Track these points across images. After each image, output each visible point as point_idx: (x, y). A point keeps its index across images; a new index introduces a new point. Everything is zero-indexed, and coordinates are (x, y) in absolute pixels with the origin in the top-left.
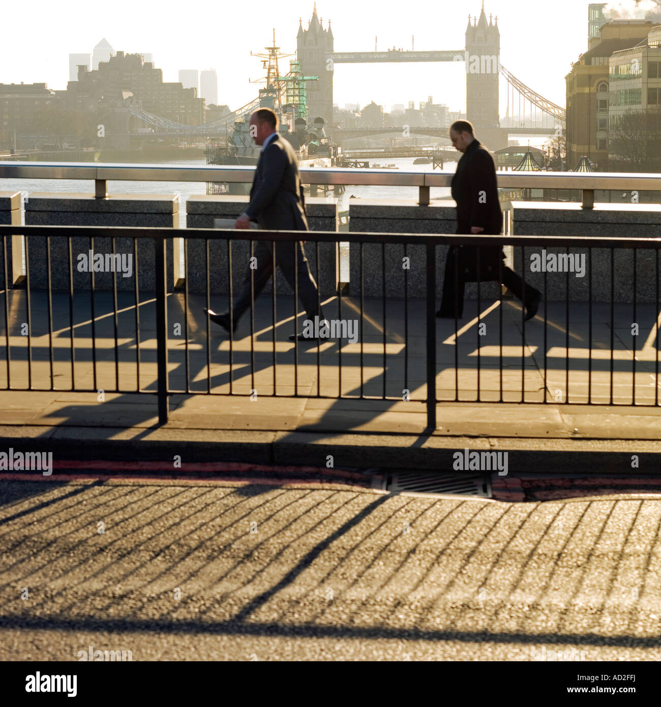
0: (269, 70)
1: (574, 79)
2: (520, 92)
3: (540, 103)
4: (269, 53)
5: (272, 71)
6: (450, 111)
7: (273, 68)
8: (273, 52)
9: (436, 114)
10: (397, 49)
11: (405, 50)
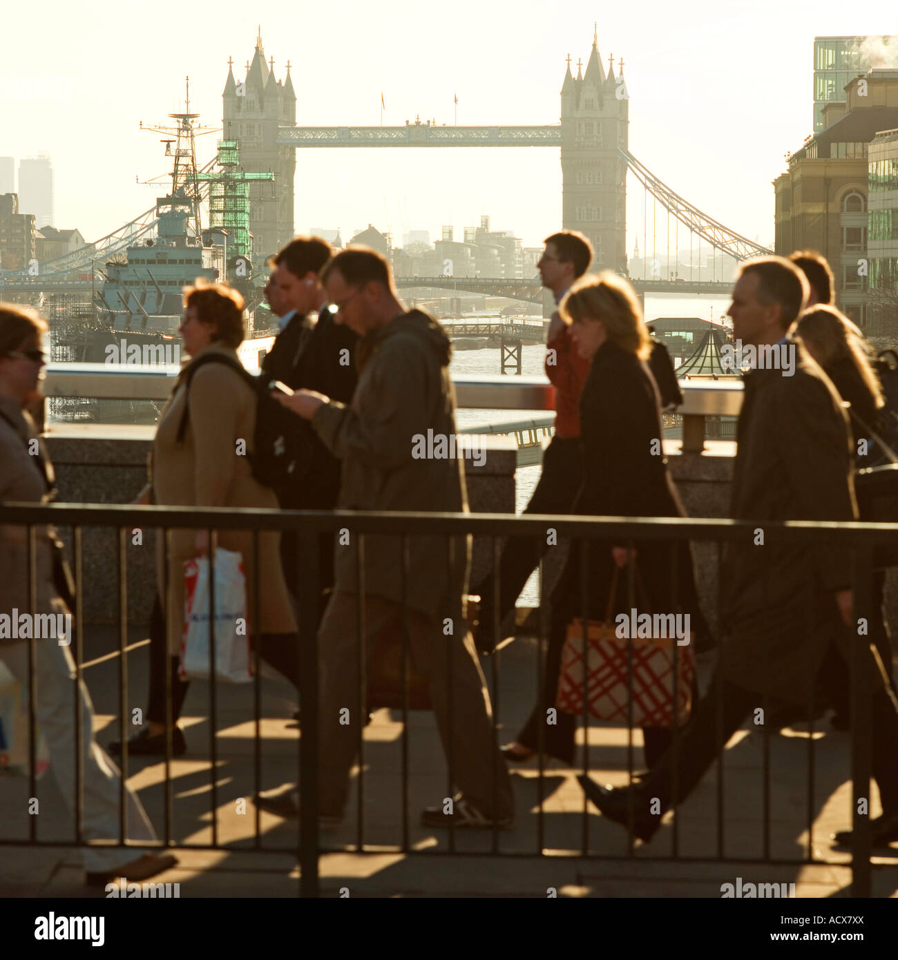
0: (177, 157)
1: (793, 184)
2: (669, 210)
3: (710, 232)
4: (176, 125)
5: (183, 161)
6: (524, 245)
7: (185, 155)
8: (185, 122)
9: (496, 252)
10: (423, 121)
11: (439, 124)
